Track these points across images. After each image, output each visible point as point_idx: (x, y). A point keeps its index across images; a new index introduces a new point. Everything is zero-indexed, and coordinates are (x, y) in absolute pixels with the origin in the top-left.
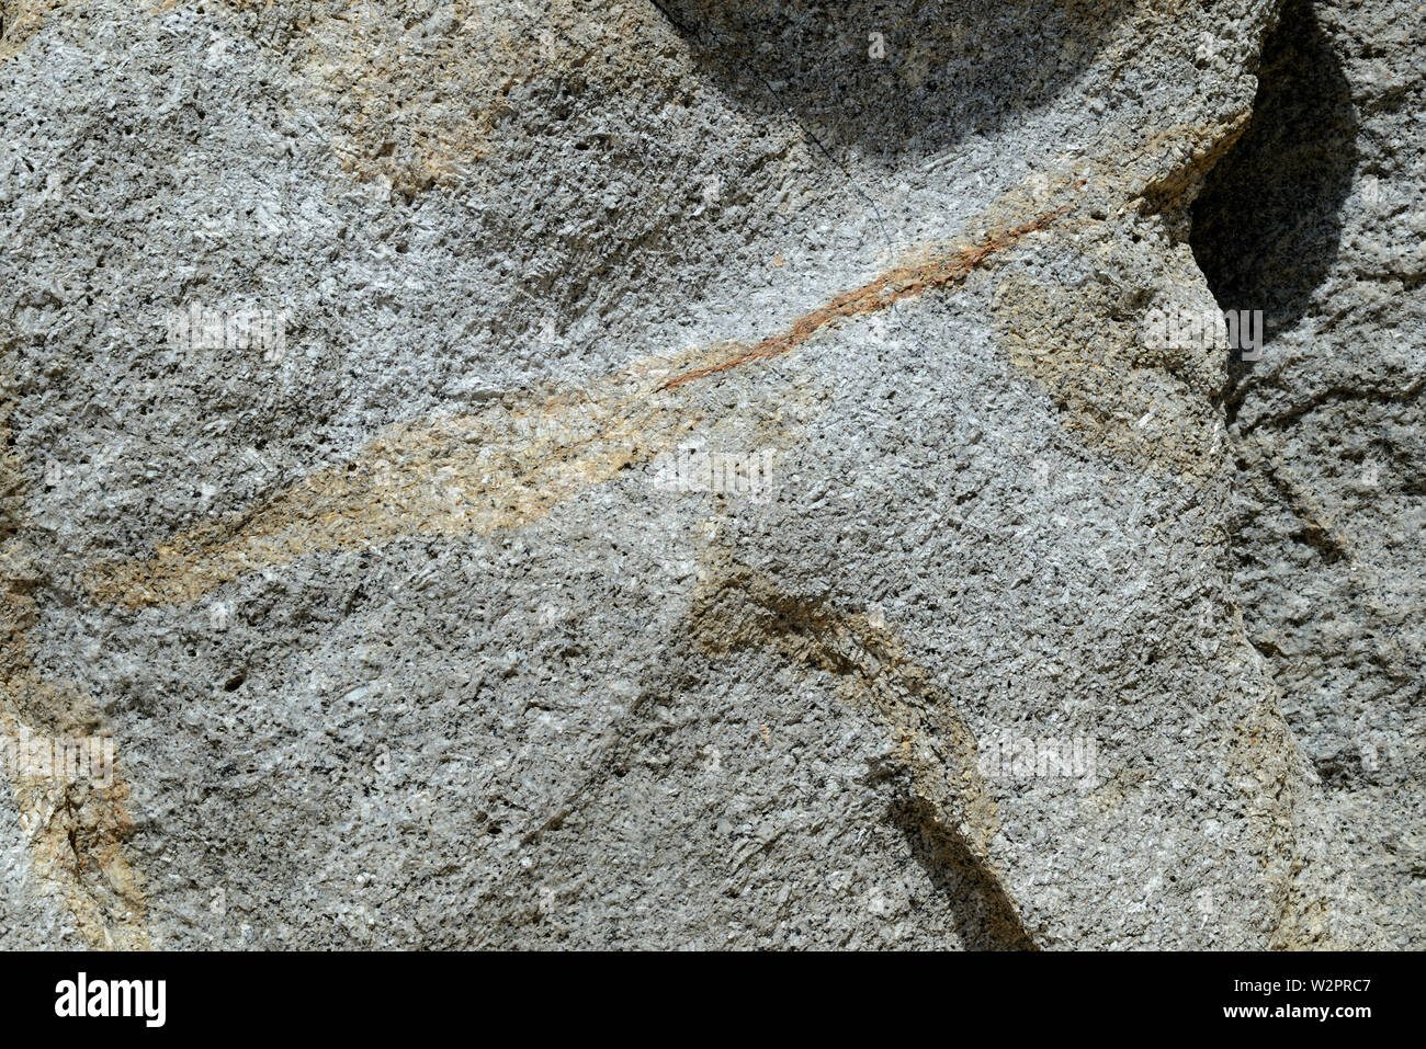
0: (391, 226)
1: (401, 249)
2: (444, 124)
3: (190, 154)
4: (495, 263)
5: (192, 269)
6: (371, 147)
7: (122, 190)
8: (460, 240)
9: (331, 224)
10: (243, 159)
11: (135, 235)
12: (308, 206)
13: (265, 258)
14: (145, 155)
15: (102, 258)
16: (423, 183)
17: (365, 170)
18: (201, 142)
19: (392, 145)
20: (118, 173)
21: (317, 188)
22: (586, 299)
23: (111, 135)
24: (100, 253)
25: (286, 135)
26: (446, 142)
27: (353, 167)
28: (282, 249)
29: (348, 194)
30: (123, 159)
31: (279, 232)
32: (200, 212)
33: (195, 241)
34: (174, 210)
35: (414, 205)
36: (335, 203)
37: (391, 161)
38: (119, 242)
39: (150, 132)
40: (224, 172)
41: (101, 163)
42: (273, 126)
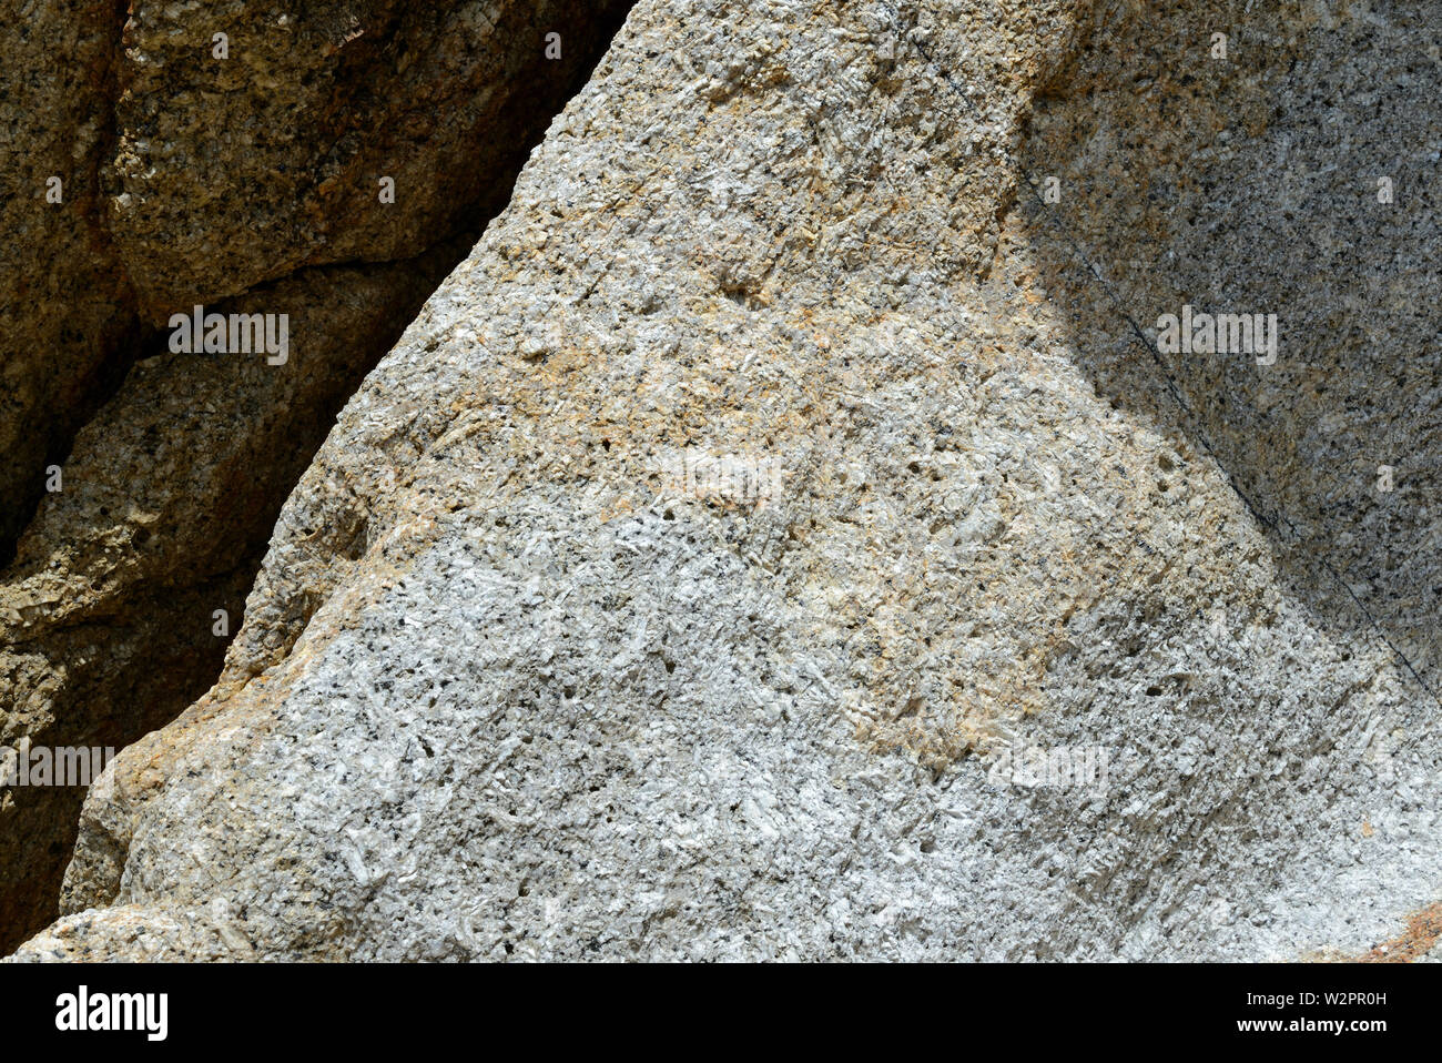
0: (915, 816)
1: (926, 848)
2: (985, 668)
3: (653, 725)
4: (1043, 858)
5: (658, 896)
6: (892, 704)
7: (558, 781)
8: (1001, 830)
9: (842, 818)
10: (725, 728)
11: (575, 846)
12: (810, 793)
13: (756, 874)
14: (591, 727)
15: (527, 880)
16: (957, 752)
17: (884, 737)
18: (668, 706)
19: (919, 700)
20: (550, 756)
21: (818, 767)
22: (1145, 900)
23: (544, 700)
24: (523, 874)
25: (779, 690)
26: (987, 693)
27: (868, 735)
28: (781, 860)
29: (861, 773)
30: (559, 733)
31: (776, 835)
32: (669, 811)
33: (662, 854)
34: (631, 809)
35: (943, 783)
36: (845, 787)
37: (916, 722)
38: (551, 858)
39: (601, 694)
40: (699, 749)
41: (528, 740)
42: (762, 678)
